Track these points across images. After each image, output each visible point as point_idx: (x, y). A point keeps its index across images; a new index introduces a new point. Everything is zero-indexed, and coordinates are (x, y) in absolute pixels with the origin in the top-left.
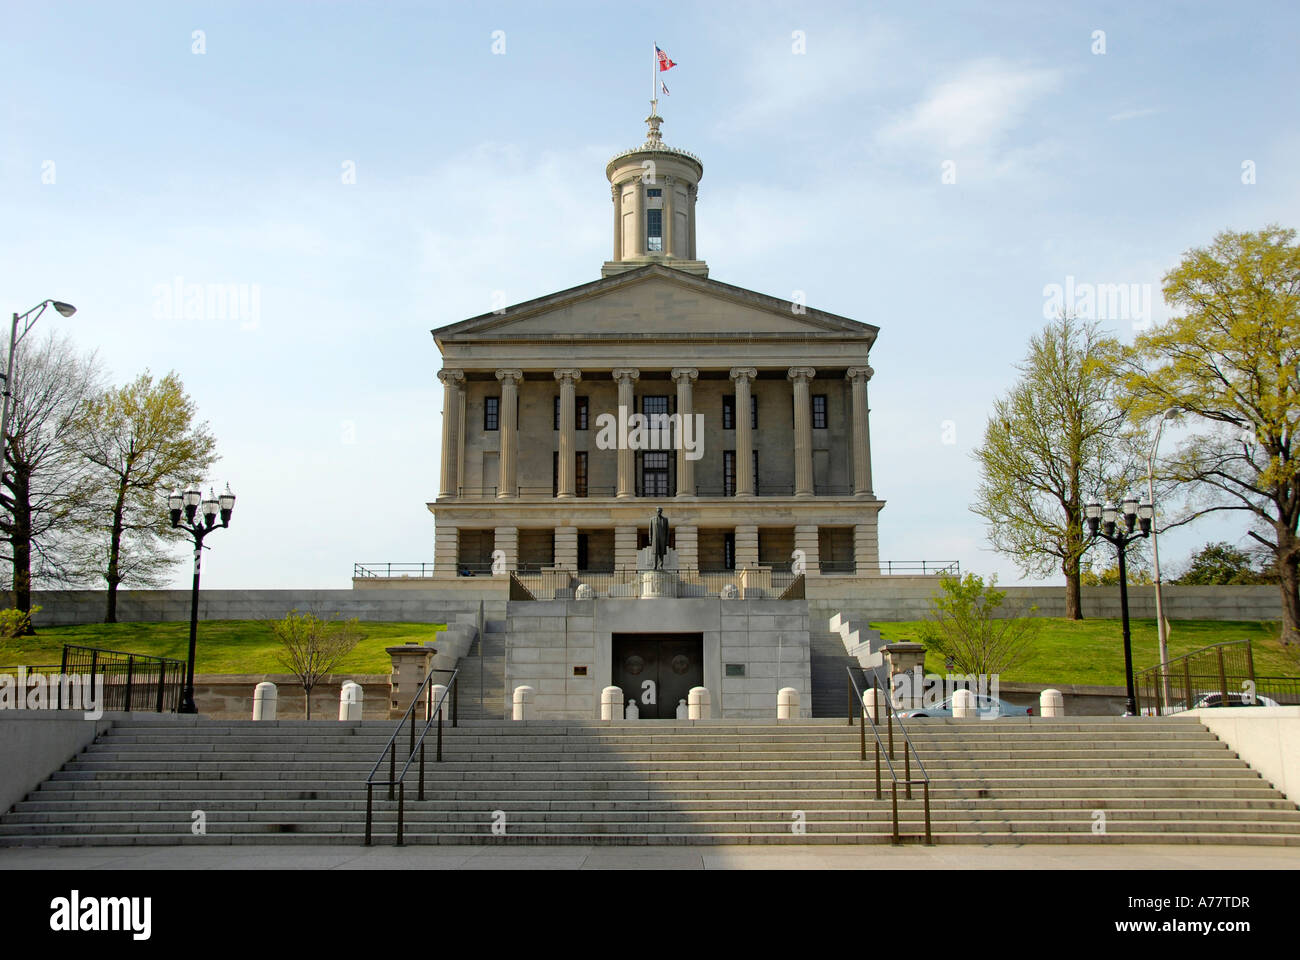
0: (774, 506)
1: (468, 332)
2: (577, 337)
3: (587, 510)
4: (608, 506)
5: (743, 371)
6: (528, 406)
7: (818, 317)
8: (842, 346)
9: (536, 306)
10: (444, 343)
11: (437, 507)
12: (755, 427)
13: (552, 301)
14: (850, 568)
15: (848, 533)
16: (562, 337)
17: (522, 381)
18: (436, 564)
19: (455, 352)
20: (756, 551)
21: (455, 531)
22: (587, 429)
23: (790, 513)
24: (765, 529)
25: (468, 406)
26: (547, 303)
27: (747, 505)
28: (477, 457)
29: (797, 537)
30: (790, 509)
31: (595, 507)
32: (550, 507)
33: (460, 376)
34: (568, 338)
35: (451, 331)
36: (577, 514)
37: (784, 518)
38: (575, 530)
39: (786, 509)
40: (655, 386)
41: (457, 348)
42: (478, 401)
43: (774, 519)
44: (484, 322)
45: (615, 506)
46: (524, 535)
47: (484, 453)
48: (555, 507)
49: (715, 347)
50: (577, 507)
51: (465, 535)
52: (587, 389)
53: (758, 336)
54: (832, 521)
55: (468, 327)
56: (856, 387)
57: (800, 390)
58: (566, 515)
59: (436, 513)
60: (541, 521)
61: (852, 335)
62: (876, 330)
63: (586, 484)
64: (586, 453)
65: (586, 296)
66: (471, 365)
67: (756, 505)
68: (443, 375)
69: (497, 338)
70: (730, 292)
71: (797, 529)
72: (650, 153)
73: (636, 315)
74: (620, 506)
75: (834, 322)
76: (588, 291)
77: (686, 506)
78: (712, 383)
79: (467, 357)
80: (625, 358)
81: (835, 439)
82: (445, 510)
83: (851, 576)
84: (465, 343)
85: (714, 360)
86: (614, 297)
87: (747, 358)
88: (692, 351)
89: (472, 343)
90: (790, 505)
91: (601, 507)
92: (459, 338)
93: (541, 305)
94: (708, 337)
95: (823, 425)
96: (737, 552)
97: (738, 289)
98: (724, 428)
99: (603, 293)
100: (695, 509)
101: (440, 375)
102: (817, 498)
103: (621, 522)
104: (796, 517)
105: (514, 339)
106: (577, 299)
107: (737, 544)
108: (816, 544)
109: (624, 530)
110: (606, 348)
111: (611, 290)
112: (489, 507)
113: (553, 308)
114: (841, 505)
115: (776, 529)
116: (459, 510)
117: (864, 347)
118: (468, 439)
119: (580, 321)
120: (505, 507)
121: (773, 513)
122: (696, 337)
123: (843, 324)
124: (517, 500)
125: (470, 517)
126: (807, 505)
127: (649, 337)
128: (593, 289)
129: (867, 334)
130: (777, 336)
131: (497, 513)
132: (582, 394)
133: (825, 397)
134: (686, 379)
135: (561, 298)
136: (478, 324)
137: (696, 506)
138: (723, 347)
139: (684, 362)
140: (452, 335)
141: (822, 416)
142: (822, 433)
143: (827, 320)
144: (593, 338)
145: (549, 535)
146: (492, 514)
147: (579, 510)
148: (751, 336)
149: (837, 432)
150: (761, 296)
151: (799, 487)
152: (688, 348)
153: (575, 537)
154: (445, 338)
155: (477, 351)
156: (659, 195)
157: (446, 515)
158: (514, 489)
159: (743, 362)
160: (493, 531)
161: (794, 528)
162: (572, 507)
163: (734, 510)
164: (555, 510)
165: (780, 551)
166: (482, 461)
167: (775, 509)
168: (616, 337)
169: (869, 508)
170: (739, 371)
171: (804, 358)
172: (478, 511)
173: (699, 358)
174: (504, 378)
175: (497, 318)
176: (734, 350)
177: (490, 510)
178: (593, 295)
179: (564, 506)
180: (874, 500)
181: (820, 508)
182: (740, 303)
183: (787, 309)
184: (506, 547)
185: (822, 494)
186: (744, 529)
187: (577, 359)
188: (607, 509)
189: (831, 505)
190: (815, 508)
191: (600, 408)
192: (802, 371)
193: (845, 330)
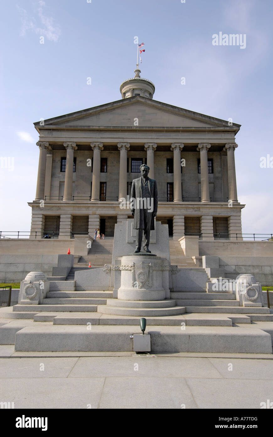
0: (192, 206)
1: (51, 124)
2: (102, 128)
3: (104, 207)
4: (114, 205)
5: (178, 145)
6: (80, 161)
7: (212, 120)
8: (223, 134)
9: (83, 113)
10: (40, 129)
11: (33, 205)
12: (182, 173)
13: (91, 111)
14: (227, 236)
15: (226, 220)
16: (94, 127)
17: (76, 148)
18: (31, 232)
19: (46, 134)
20: (183, 228)
21: (41, 216)
22: (106, 172)
23: (200, 210)
24: (188, 217)
25: (53, 161)
26: (88, 112)
27: (179, 206)
28: (56, 184)
29: (203, 221)
30: (200, 208)
31: (108, 205)
32: (87, 205)
33: (47, 145)
34: (97, 128)
36: (99, 209)
37: (196, 212)
38: (98, 216)
39: (197, 208)
40: (137, 154)
41: (46, 132)
42: (58, 159)
43: (192, 213)
44: (58, 120)
45: (117, 205)
46: (75, 219)
47: (60, 182)
48: (89, 205)
49: (164, 134)
50: (99, 205)
51: (47, 218)
52: (106, 154)
53: (184, 129)
54: (219, 214)
55: (51, 122)
56: (229, 153)
57: (203, 155)
58: (94, 209)
59: (33, 207)
60: (82, 212)
61: (228, 129)
62: (239, 126)
63: (106, 196)
64: (106, 183)
65: (106, 110)
66: (52, 140)
67: (184, 206)
68: (39, 144)
69: (64, 127)
70: (172, 109)
71: (203, 217)
72: (136, 80)
73: (129, 119)
75: (220, 123)
76: (107, 107)
78: (162, 153)
79: (51, 136)
80: (123, 138)
81: (217, 178)
82: (37, 206)
83: (227, 241)
84: (50, 130)
85: (164, 140)
86: (119, 111)
87: (179, 139)
88: (154, 135)
89: (53, 130)
91: (110, 205)
92: (47, 127)
93: (85, 113)
94: (162, 129)
95: (211, 172)
96: (174, 228)
97: (175, 107)
98: (167, 173)
99: (114, 109)
101: (37, 144)
102: (212, 203)
103: (120, 213)
104: (203, 212)
105: (72, 128)
106: (102, 111)
107: (174, 224)
108: (212, 224)
109: (122, 217)
110: (115, 133)
113: (91, 115)
115: (191, 217)
117: (233, 134)
118: (53, 175)
119: (103, 121)
120: (65, 205)
121: (191, 210)
122: (157, 129)
123: (224, 124)
124: (71, 202)
125: (49, 210)
126: (208, 206)
129: (235, 128)
130: (194, 129)
131: (62, 208)
132: (104, 157)
133: (212, 160)
134: (151, 148)
135: (95, 110)
136: (56, 121)
138: (169, 134)
139: (150, 140)
140: (44, 126)
141: (211, 168)
142: (212, 175)
143: (216, 122)
144: (109, 128)
145: (86, 218)
146: (59, 208)
147: (101, 207)
148: (181, 129)
149: (218, 175)
150: (186, 110)
151: (203, 197)
152: (151, 134)
153: (98, 220)
154: (40, 127)
155: (55, 134)
157: (37, 209)
158: (71, 197)
159: (177, 140)
160: (60, 216)
161: (202, 216)
162: (97, 205)
163: (173, 208)
164: (89, 207)
165: (192, 228)
166: (59, 186)
167: (192, 208)
168: (119, 128)
169: (237, 208)
170: (176, 144)
171: (206, 139)
172: (53, 206)
173: (157, 139)
174: (68, 146)
175: (65, 118)
176: (173, 135)
177: (58, 206)
178: (109, 110)
179: (94, 205)
180: (239, 204)
181: (214, 208)
182: (175, 114)
183: (198, 117)
184: (65, 224)
185: (214, 201)
186: (177, 217)
187: (101, 138)
188: (114, 207)
189: (219, 206)
190: (212, 208)
191: (112, 163)
192: (205, 145)
193: (225, 126)
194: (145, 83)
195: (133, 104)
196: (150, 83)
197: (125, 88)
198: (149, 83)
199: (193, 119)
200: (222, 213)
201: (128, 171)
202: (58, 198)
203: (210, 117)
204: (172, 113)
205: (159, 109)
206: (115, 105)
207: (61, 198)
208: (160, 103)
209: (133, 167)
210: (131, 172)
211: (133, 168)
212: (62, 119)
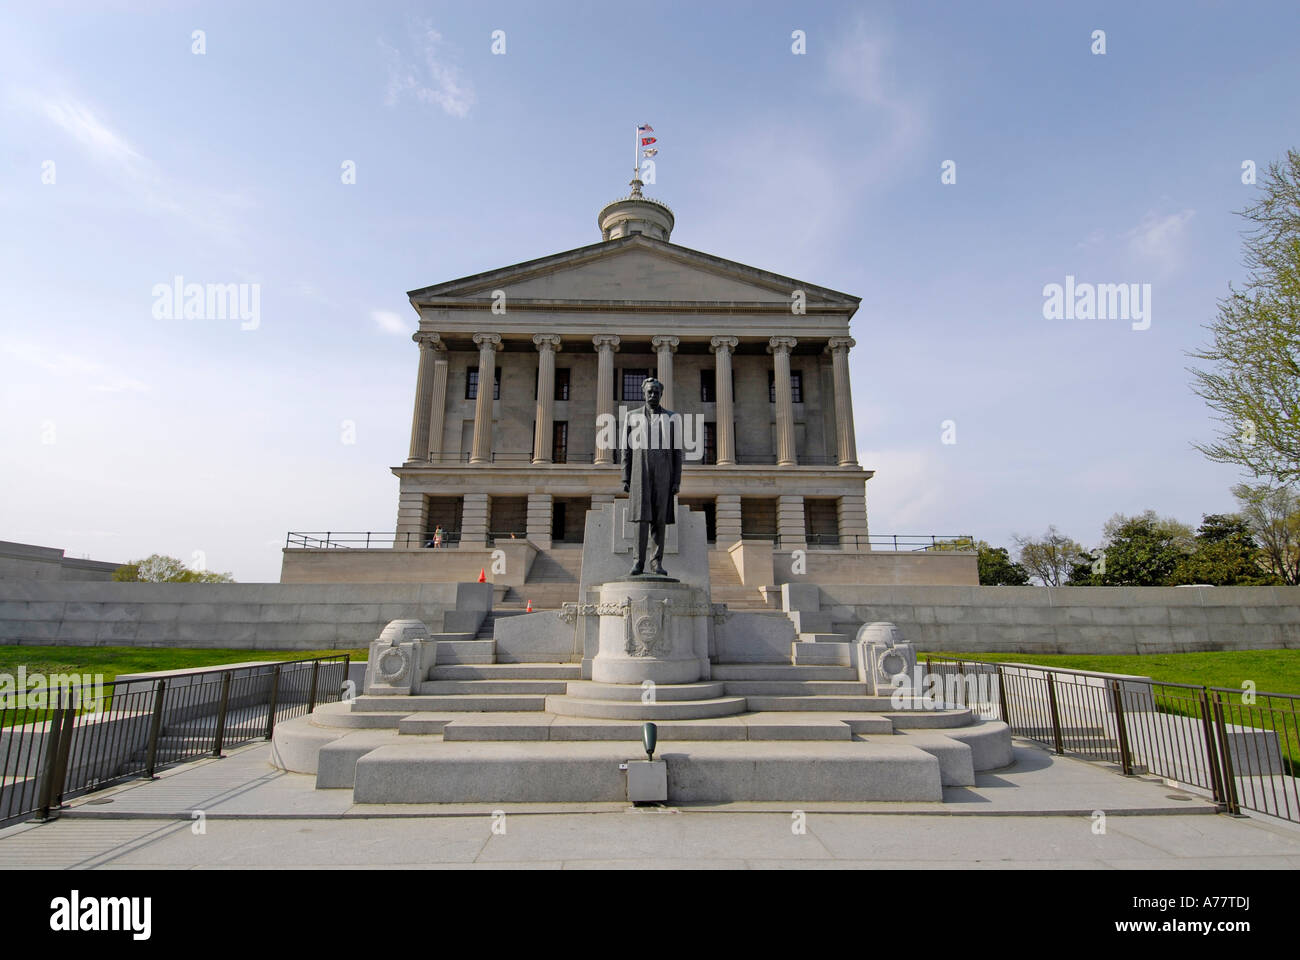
0: (758, 474)
1: (446, 295)
2: (558, 303)
3: (562, 476)
4: (585, 473)
5: (725, 340)
6: (511, 376)
8: (823, 318)
9: (516, 272)
10: (421, 306)
11: (403, 472)
12: (734, 400)
13: (533, 268)
14: (835, 540)
15: (832, 505)
16: (542, 302)
17: (502, 347)
18: (398, 533)
19: (433, 315)
20: (739, 523)
21: (421, 497)
22: (568, 399)
23: (774, 483)
24: (749, 500)
25: (450, 376)
26: (527, 269)
27: (729, 474)
28: (456, 425)
29: (781, 507)
30: (774, 478)
31: (571, 473)
32: (522, 472)
33: (436, 339)
34: (548, 303)
35: (428, 294)
36: (552, 481)
37: (767, 488)
38: (549, 497)
39: (769, 478)
40: (636, 360)
41: (436, 312)
42: (460, 370)
43: (757, 489)
44: (462, 286)
45: (592, 473)
46: (497, 503)
47: (464, 421)
48: (529, 473)
49: (695, 317)
50: (551, 473)
51: (433, 502)
52: (567, 360)
53: (739, 306)
54: (817, 491)
55: (446, 290)
56: (836, 358)
57: (781, 362)
58: (541, 481)
59: (402, 477)
60: (513, 488)
61: (833, 306)
62: (857, 300)
63: (566, 451)
64: (566, 423)
66: (448, 329)
67: (739, 474)
68: (418, 337)
69: (475, 302)
70: (711, 262)
71: (782, 499)
72: (633, 201)
73: (619, 284)
74: (597, 473)
76: (570, 258)
78: (689, 358)
79: (445, 321)
80: (605, 325)
81: (811, 413)
82: (412, 475)
83: (835, 552)
84: (444, 307)
85: (695, 329)
86: (591, 267)
87: (728, 327)
88: (672, 320)
89: (451, 307)
90: (774, 474)
91: (577, 473)
92: (436, 301)
93: (521, 271)
94: (690, 306)
95: (799, 400)
96: (718, 523)
97: (719, 260)
98: (703, 401)
99: (585, 263)
101: (415, 338)
102: (802, 468)
103: (598, 490)
104: (781, 487)
106: (558, 267)
107: (719, 514)
108: (802, 515)
109: (601, 498)
110: (588, 315)
111: (593, 260)
112: (459, 472)
113: (534, 275)
114: (828, 475)
115: (755, 499)
116: (427, 474)
117: (844, 318)
118: (448, 407)
119: (561, 288)
120: (476, 472)
121: (757, 482)
122: (677, 306)
123: (824, 295)
124: (489, 466)
125: (437, 483)
126: (792, 474)
127: (630, 304)
128: (574, 257)
129: (849, 305)
130: (759, 306)
131: (467, 479)
132: (564, 365)
133: (801, 373)
134: (667, 347)
135: (543, 265)
136: (457, 287)
138: (704, 317)
139: (665, 331)
140: (431, 297)
141: (798, 391)
142: (800, 407)
144: (573, 304)
145: (522, 502)
146: (461, 479)
147: (555, 476)
148: (732, 305)
149: (814, 406)
150: (742, 266)
151: (781, 455)
152: (669, 317)
153: (549, 505)
154: (422, 301)
155: (455, 315)
157: (413, 481)
158: (489, 454)
159: (724, 332)
160: (463, 498)
161: (779, 496)
162: (545, 473)
163: (715, 479)
164: (529, 476)
165: (759, 523)
166: (461, 429)
167: (757, 478)
168: (597, 304)
169: (855, 478)
170: (720, 339)
171: (787, 328)
172: (447, 476)
173: (679, 327)
174: (482, 343)
175: (477, 282)
176: (715, 319)
177: (460, 475)
178: (575, 264)
179: (539, 473)
180: (860, 470)
181: (807, 478)
182: (721, 274)
183: (768, 280)
184: (475, 515)
185: (805, 464)
186: (726, 499)
188: (583, 476)
189: (818, 475)
190: (801, 478)
191: (582, 379)
192: (783, 340)
193: (826, 301)
194: (651, 208)
195: (626, 252)
196: (665, 209)
197: (609, 218)
198: (661, 207)
199: (758, 285)
200: (824, 490)
201: (615, 398)
202: (458, 457)
204: (712, 271)
205: (685, 263)
206: (588, 253)
207: (465, 455)
208: (686, 250)
209: (626, 387)
210: (623, 399)
211: (626, 390)
212: (471, 283)
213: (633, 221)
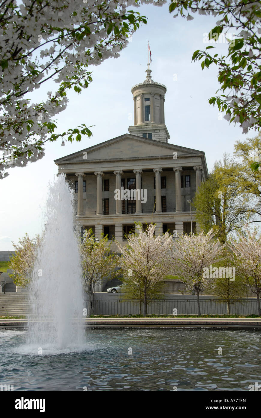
1: (66, 160)
2: (101, 160)
3: (106, 219)
4: (113, 218)
5: (158, 169)
6: (89, 184)
8: (192, 159)
17: (84, 176)
22: (108, 190)
23: (173, 218)
24: (165, 224)
26: (91, 149)
27: (158, 216)
29: (176, 226)
30: (173, 216)
31: (108, 218)
32: (93, 218)
34: (98, 161)
35: (60, 161)
36: (102, 221)
37: (171, 220)
38: (102, 226)
39: (172, 216)
41: (63, 166)
42: (73, 182)
43: (168, 220)
44: (71, 157)
45: (115, 217)
49: (148, 161)
53: (162, 157)
55: (66, 159)
58: (99, 221)
60: (91, 223)
61: (195, 155)
62: (204, 153)
63: (108, 211)
64: (108, 199)
65: (105, 146)
66: (68, 171)
67: (161, 216)
69: (75, 162)
71: (176, 223)
72: (145, 85)
73: (121, 152)
74: (117, 217)
75: (189, 151)
76: (105, 144)
77: (138, 217)
79: (66, 169)
80: (117, 167)
84: (65, 164)
85: (148, 166)
86: (114, 146)
87: (159, 165)
88: (140, 163)
89: (68, 164)
90: (173, 215)
91: (110, 218)
92: (63, 162)
94: (145, 158)
95: (189, 186)
100: (141, 217)
101: (57, 175)
102: (183, 213)
103: (116, 223)
104: (176, 219)
105: (81, 162)
106: (101, 148)
108: (183, 228)
109: (118, 225)
110: (112, 163)
111: (113, 144)
113: (94, 150)
114: (192, 214)
115: (168, 223)
119: (103, 155)
122: (141, 158)
123: (191, 151)
124: (83, 216)
126: (179, 215)
127: (125, 159)
128: (106, 144)
129: (201, 154)
130: (169, 157)
132: (106, 179)
133: (189, 176)
134: (138, 173)
135: (96, 147)
136: (69, 157)
137: (141, 216)
138: (151, 161)
139: (137, 167)
141: (189, 183)
142: (189, 189)
143: (186, 150)
144: (107, 160)
145: (94, 227)
147: (103, 219)
148: (160, 157)
151: (177, 209)
152: (139, 162)
153: (102, 228)
154: (58, 163)
155: (69, 167)
156: (149, 100)
158: (83, 212)
159: (157, 166)
162: (100, 218)
163: (154, 217)
164: (95, 219)
167: (168, 217)
168: (114, 160)
170: (156, 169)
171: (178, 164)
173: (143, 165)
174: (78, 175)
175: (75, 155)
176: (154, 162)
179: (98, 218)
185: (185, 211)
187: (102, 168)
189: (187, 215)
190: (183, 216)
191: (112, 183)
192: (178, 168)
193: (192, 153)
194: (154, 87)
195: (123, 140)
196: (160, 86)
197: (135, 92)
200: (190, 219)
203: (181, 147)
206: (111, 142)
212: (74, 156)
213: (146, 94)
